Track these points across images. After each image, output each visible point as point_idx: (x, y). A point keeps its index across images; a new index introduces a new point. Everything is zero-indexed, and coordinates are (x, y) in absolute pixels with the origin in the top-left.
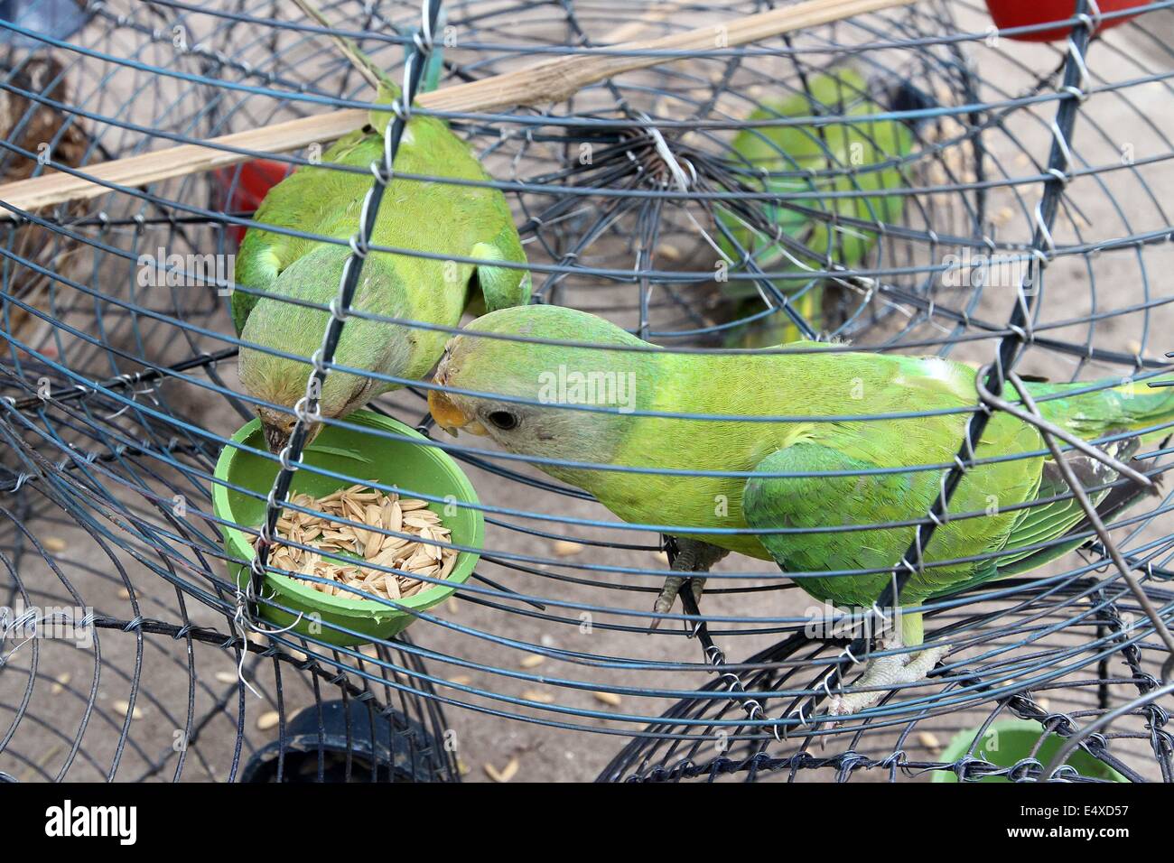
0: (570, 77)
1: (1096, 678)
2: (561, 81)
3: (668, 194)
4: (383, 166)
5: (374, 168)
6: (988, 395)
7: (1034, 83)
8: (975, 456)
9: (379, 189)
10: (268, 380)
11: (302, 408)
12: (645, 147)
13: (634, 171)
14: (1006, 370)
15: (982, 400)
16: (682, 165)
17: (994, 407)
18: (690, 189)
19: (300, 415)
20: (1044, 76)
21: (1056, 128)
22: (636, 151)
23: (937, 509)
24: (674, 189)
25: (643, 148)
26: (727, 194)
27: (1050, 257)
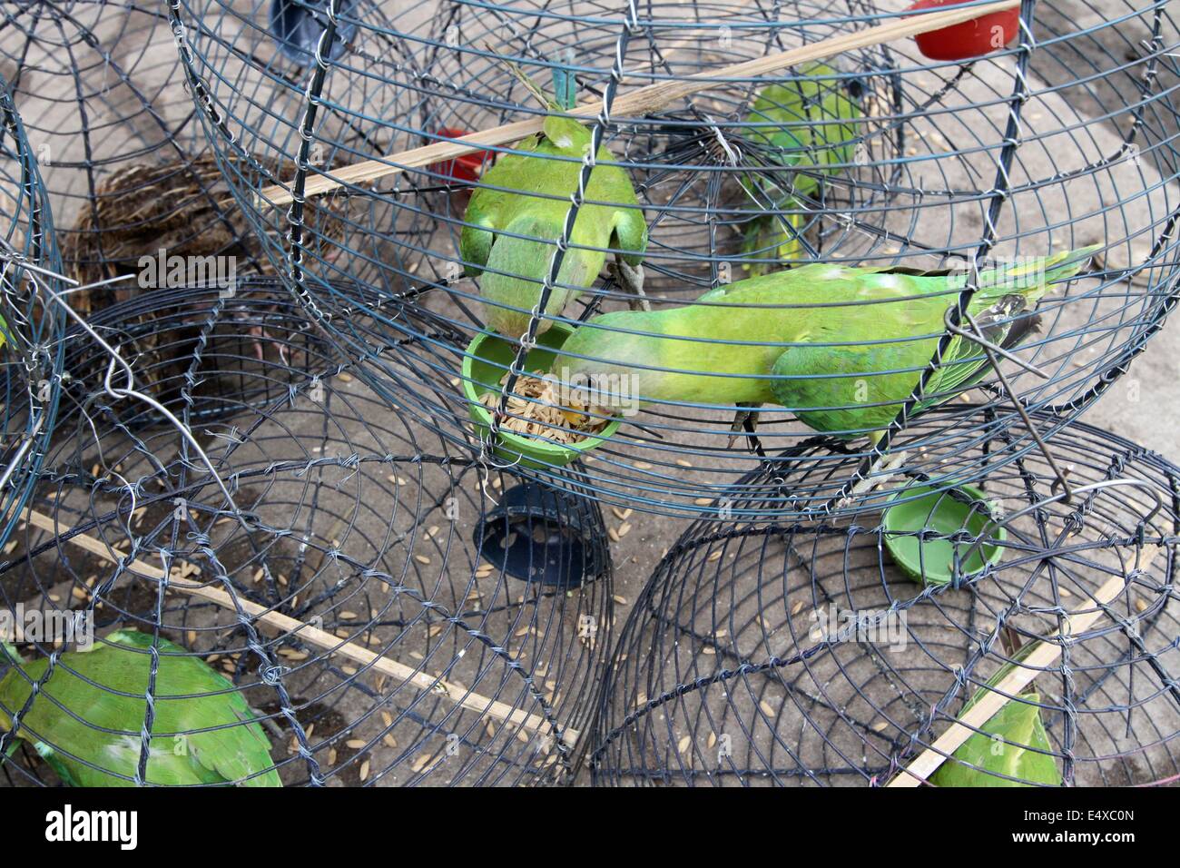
0: (663, 96)
1: (981, 453)
2: (658, 99)
3: (726, 168)
4: (578, 196)
5: (572, 197)
6: (952, 326)
7: (944, 85)
8: (942, 361)
9: (574, 211)
10: (504, 320)
11: (525, 340)
12: (709, 138)
13: (704, 153)
14: (963, 310)
15: (948, 328)
16: (733, 149)
17: (955, 333)
18: (738, 165)
19: (523, 344)
20: (950, 80)
21: (1000, 163)
22: (705, 141)
23: (917, 391)
24: (729, 165)
25: (709, 139)
26: (761, 168)
27: (994, 243)
